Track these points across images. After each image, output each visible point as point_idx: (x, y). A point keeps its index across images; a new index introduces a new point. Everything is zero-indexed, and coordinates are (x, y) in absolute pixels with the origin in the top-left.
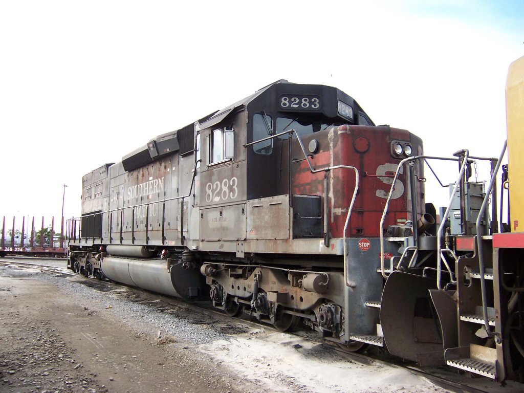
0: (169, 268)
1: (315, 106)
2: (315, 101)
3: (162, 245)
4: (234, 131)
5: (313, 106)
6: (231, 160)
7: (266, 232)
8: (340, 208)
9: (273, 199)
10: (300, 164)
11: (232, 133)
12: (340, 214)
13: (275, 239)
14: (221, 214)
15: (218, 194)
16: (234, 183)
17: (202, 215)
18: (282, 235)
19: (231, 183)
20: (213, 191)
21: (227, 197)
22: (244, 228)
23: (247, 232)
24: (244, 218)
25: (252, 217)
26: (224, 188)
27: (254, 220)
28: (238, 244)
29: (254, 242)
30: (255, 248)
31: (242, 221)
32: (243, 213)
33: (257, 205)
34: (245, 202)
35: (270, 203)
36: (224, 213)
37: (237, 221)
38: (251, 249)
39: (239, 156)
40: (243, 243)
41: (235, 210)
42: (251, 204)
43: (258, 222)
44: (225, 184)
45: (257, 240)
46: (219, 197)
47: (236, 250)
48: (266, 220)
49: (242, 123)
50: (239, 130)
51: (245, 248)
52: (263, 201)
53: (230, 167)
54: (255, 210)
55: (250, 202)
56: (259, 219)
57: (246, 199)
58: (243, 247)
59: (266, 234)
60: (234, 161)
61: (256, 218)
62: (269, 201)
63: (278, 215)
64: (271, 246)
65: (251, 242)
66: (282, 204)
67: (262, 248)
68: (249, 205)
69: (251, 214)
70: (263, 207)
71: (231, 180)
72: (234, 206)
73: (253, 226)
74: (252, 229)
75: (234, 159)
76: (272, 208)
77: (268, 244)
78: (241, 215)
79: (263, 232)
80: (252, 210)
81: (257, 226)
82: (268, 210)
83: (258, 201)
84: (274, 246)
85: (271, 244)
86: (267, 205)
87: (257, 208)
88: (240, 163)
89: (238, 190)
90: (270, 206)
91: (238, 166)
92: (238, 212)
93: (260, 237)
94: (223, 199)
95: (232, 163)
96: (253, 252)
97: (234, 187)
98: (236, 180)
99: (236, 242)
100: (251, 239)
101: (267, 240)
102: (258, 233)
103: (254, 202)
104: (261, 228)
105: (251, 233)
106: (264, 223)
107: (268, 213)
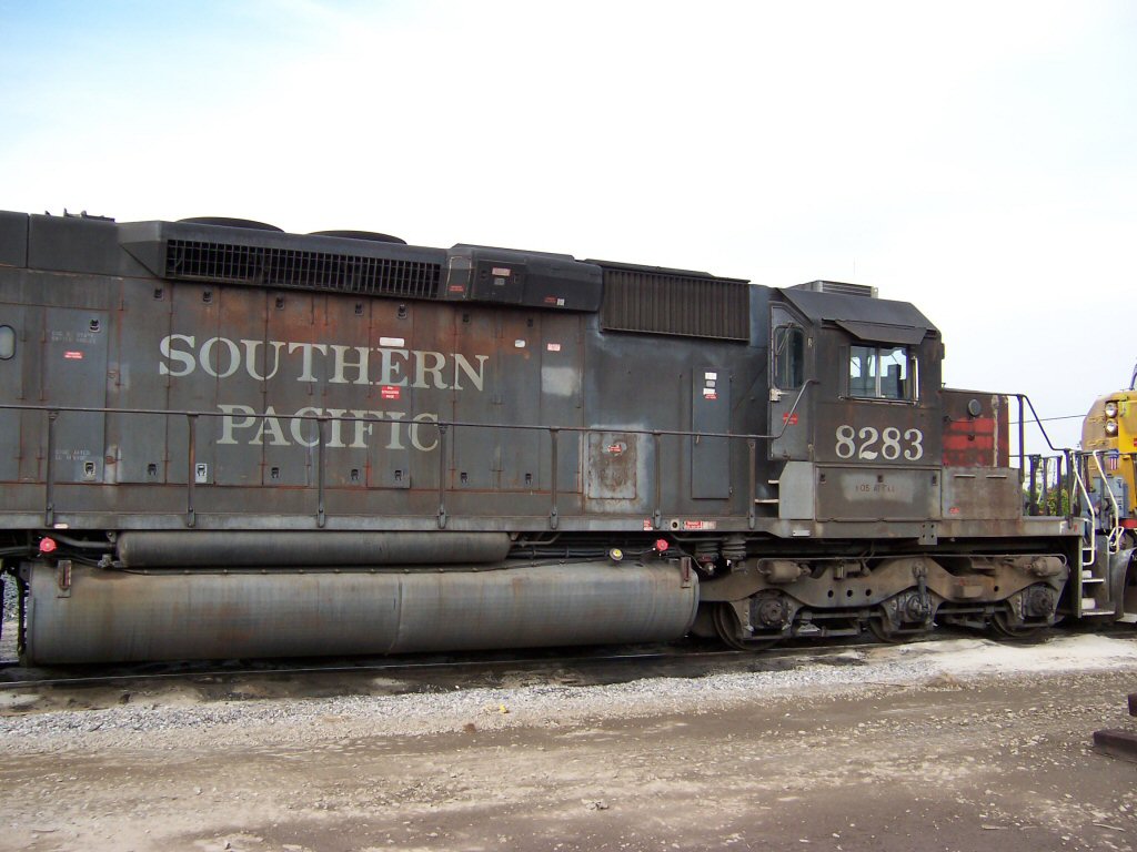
0: (687, 578)
3: (648, 529)
9: (993, 471)
10: (951, 423)
13: (997, 519)
14: (880, 479)
15: (871, 448)
16: (914, 437)
17: (822, 477)
18: (1007, 515)
19: (907, 436)
20: (858, 442)
21: (896, 457)
22: (935, 504)
23: (941, 509)
24: (937, 490)
25: (953, 490)
26: (888, 441)
27: (957, 495)
28: (924, 526)
29: (959, 523)
30: (961, 530)
31: (931, 494)
32: (933, 482)
33: (964, 474)
34: (939, 468)
35: (988, 475)
36: (887, 479)
37: (920, 493)
38: (951, 532)
39: (926, 402)
40: (935, 524)
41: (916, 477)
42: (951, 472)
43: (965, 497)
44: (893, 436)
45: (964, 520)
46: (877, 453)
47: (920, 535)
48: (980, 495)
49: (933, 355)
50: (926, 363)
51: (938, 531)
52: (976, 471)
53: (904, 411)
54: (959, 481)
55: (949, 469)
56: (967, 493)
57: (941, 464)
58: (935, 531)
59: (982, 513)
60: (915, 406)
61: (962, 491)
62: (985, 473)
63: (1001, 490)
64: (990, 528)
65: (951, 523)
66: (1007, 479)
67: (974, 531)
68: (946, 472)
69: (952, 486)
70: (975, 479)
71: (906, 431)
72: (913, 471)
73: (955, 502)
74: (952, 507)
75: (916, 403)
76: (991, 482)
77: (985, 525)
78: (930, 485)
79: (976, 511)
80: (953, 481)
81: (963, 502)
82: (984, 484)
83: (966, 470)
84: (996, 528)
85: (990, 526)
86: (982, 477)
87: (963, 479)
88: (927, 411)
89: (923, 449)
90: (987, 478)
91: (923, 415)
92: (922, 480)
93: (969, 517)
94: (887, 457)
95: (909, 407)
96: (956, 536)
97: (913, 443)
98: (919, 434)
99: (920, 523)
100: (951, 519)
101: (982, 521)
102: (966, 511)
103: (957, 470)
104: (971, 505)
105: (950, 512)
106: (978, 499)
107: (985, 487)
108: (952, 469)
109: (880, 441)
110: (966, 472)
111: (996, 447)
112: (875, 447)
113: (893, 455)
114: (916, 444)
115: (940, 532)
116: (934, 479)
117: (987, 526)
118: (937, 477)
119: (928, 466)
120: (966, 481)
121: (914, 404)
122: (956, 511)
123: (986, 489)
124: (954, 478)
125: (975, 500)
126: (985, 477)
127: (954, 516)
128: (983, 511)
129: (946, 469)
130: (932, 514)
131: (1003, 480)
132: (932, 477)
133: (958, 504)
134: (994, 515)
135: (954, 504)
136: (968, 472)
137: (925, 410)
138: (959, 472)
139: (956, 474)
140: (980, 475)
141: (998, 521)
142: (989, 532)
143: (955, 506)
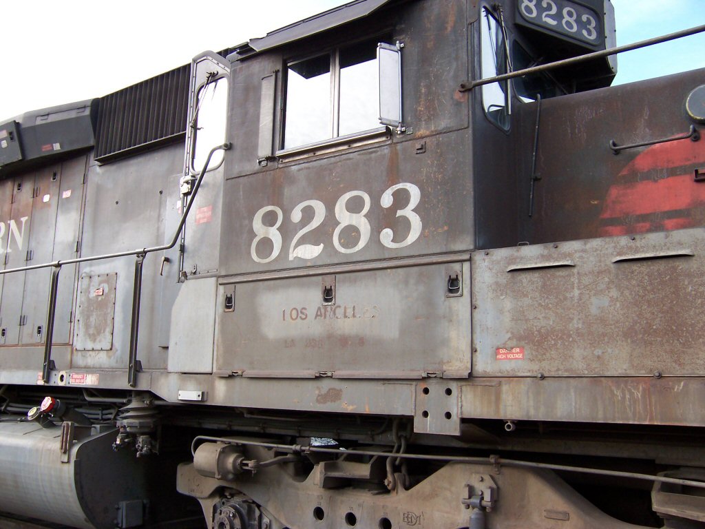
0: (66, 451)
1: (590, 33)
2: (589, 22)
3: (41, 383)
4: (401, 49)
5: (585, 33)
7: (598, 352)
9: (638, 243)
10: (632, 157)
11: (397, 56)
13: (660, 377)
14: (328, 294)
15: (313, 238)
16: (401, 199)
17: (229, 302)
19: (387, 200)
20: (287, 231)
21: (362, 244)
22: (458, 339)
23: (473, 351)
24: (460, 305)
25: (508, 304)
26: (345, 218)
27: (519, 316)
28: (426, 391)
29: (524, 386)
30: (531, 403)
31: (444, 317)
32: (451, 291)
33: (536, 263)
34: (466, 256)
35: (619, 254)
36: (343, 294)
37: (417, 318)
38: (501, 407)
39: (429, 120)
40: (454, 386)
41: (406, 282)
42: (498, 262)
43: (544, 320)
44: (355, 206)
45: (543, 378)
46: (322, 245)
47: (414, 411)
48: (594, 310)
49: (447, 23)
50: (430, 45)
51: (464, 404)
52: (576, 251)
53: (379, 153)
54: (524, 280)
55: (493, 255)
56: (550, 309)
57: (472, 247)
58: (455, 401)
59: (599, 357)
60: (401, 136)
61: (533, 305)
62: (610, 251)
63: (674, 293)
64: (630, 399)
65: (500, 384)
66: (694, 258)
67: (575, 407)
68: (486, 264)
69: (502, 295)
70: (575, 270)
71: (383, 191)
72: (399, 270)
73: (512, 333)
74: (505, 344)
75: (403, 129)
76: (632, 272)
77: (612, 391)
78: (443, 298)
79: (578, 353)
80: (505, 281)
81: (539, 331)
82: (607, 279)
83: (546, 252)
84: (653, 400)
85: (631, 394)
86: (600, 261)
87: (536, 275)
88: (434, 139)
89: (423, 219)
90: (615, 265)
91: (422, 149)
92: (422, 288)
93: (558, 370)
94: (342, 250)
95: (389, 142)
96: (514, 418)
97: (399, 213)
98: (415, 192)
99: (414, 383)
100: (500, 375)
101: (603, 379)
102: (548, 355)
103: (516, 254)
104: (561, 338)
105: (499, 357)
106: (583, 323)
107: (608, 288)
108: (501, 254)
109: (331, 221)
110: (543, 257)
112: (321, 236)
113: (356, 244)
114: (408, 212)
115: (471, 404)
116: (453, 284)
117: (618, 393)
118: (460, 278)
119: (434, 254)
120: (546, 279)
121: (399, 132)
122: (517, 354)
123: (614, 293)
124: (510, 275)
125: (576, 324)
126: (608, 263)
127: (508, 368)
128: (603, 353)
129: (486, 257)
130: (448, 362)
131: (681, 265)
132: (447, 279)
133: (520, 338)
134: (649, 363)
135: (509, 339)
136: (550, 255)
137: (428, 140)
138: (522, 258)
139: (514, 264)
140: (592, 259)
141: (664, 380)
142: (628, 409)
143: (514, 342)
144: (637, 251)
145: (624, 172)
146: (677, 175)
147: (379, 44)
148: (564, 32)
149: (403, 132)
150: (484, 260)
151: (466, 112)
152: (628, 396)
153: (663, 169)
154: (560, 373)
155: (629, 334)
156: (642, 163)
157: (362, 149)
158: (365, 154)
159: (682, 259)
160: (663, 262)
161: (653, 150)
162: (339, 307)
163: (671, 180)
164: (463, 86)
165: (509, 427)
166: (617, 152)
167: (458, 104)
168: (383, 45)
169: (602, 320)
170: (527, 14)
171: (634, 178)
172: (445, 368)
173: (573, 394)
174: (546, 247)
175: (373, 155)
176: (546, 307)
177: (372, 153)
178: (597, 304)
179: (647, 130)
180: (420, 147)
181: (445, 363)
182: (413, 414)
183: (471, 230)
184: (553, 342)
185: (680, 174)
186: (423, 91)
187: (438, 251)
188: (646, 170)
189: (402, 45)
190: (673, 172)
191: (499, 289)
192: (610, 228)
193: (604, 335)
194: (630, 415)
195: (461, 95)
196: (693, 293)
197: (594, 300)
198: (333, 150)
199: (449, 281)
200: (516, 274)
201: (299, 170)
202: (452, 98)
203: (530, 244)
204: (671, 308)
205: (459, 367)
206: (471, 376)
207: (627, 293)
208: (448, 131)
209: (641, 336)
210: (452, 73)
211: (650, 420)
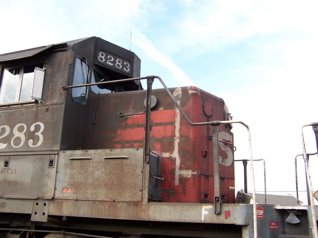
1: (127, 69)
2: (127, 65)
5: (125, 69)
6: (36, 102)
7: (96, 191)
8: (191, 171)
9: (113, 152)
10: (127, 119)
11: (43, 73)
12: (190, 177)
13: (114, 201)
14: (6, 164)
15: (4, 141)
16: (37, 128)
18: (127, 196)
19: (32, 128)
21: (21, 145)
22: (51, 184)
23: (55, 189)
24: (53, 171)
25: (69, 171)
26: (16, 134)
27: (72, 176)
28: (37, 204)
29: (71, 203)
30: (72, 210)
31: (47, 175)
32: (51, 166)
33: (79, 157)
34: (57, 153)
35: (106, 156)
36: (12, 164)
37: (37, 175)
38: (62, 211)
39: (51, 99)
40: (47, 202)
41: (35, 161)
42: (67, 156)
43: (80, 179)
44: (21, 129)
45: (77, 200)
46: (6, 144)
47: (32, 212)
48: (96, 176)
49: (62, 63)
50: (55, 70)
51: (50, 210)
52: (93, 154)
53: (32, 109)
54: (75, 163)
55: (66, 153)
56: (82, 174)
57: (59, 149)
58: (47, 208)
59: (96, 193)
60: (41, 104)
61: (77, 173)
62: (104, 154)
63: (121, 171)
64: (104, 209)
65: (63, 202)
66: (129, 159)
67: (86, 212)
68: (63, 156)
69: (67, 168)
70: (92, 161)
71: (31, 125)
72: (33, 156)
73: (69, 183)
74: (66, 187)
75: (41, 101)
76: (109, 163)
77: (99, 206)
78: (47, 168)
79: (89, 191)
80: (68, 163)
81: (78, 183)
82: (101, 165)
83: (83, 153)
84: (111, 209)
85: (105, 207)
86: (100, 158)
87: (79, 161)
88: (52, 106)
89: (44, 137)
90: (105, 160)
91: (47, 109)
92: (40, 163)
93: (82, 198)
94: (14, 147)
95: (36, 106)
96: (66, 215)
97: (36, 134)
98: (42, 126)
99: (33, 201)
100: (63, 199)
101: (96, 201)
102: (80, 192)
103: (73, 153)
104: (85, 186)
105: (64, 192)
106: (92, 180)
107: (101, 168)
108: (69, 152)
109: (11, 134)
110: (83, 155)
111: (177, 134)
112: (7, 140)
113: (19, 144)
114: (39, 134)
115: (52, 210)
116: (51, 163)
117: (100, 207)
118: (54, 161)
119: (46, 151)
120: (82, 163)
121: (39, 102)
122: (70, 191)
123: (103, 170)
124: (71, 160)
125: (90, 181)
126: (102, 159)
127: (66, 196)
128: (97, 192)
129: (63, 153)
130: (46, 193)
131: (125, 161)
132: (49, 161)
133: (71, 185)
134: (111, 196)
135: (68, 185)
136: (84, 155)
137: (49, 106)
138: (75, 155)
139: (72, 157)
140: (97, 157)
141: (114, 203)
142: (103, 213)
143: (69, 186)
144: (111, 155)
145: (123, 124)
146: (140, 127)
147: (36, 68)
148: (115, 68)
149: (41, 103)
150: (63, 154)
151: (64, 97)
152: (103, 208)
153: (135, 125)
154: (83, 199)
155: (106, 185)
156: (129, 122)
157: (26, 107)
158: (27, 109)
159: (125, 159)
160: (119, 160)
161: (133, 117)
162: (10, 169)
163: (138, 128)
164: (63, 88)
165: (64, 219)
166: (122, 117)
167: (61, 94)
168: (37, 68)
169: (98, 180)
170: (100, 61)
171: (126, 127)
172: (45, 195)
173: (86, 207)
174: (83, 151)
175: (30, 110)
176: (81, 174)
177: (29, 109)
178: (97, 174)
179: (132, 110)
180: (46, 109)
181: (45, 193)
182: (31, 213)
183: (60, 143)
184: (82, 187)
185: (141, 127)
186: (51, 87)
187: (48, 150)
188: (130, 124)
189: (46, 69)
190: (139, 126)
191: (66, 166)
192: (117, 145)
193: (98, 185)
194: (104, 215)
195: (63, 91)
196: (127, 171)
197: (96, 172)
198: (16, 106)
199: (50, 161)
200: (73, 160)
201: (2, 113)
202: (60, 92)
203: (82, 149)
204: (120, 176)
205: (49, 195)
206: (53, 199)
207: (107, 170)
208: (57, 104)
209: (110, 186)
210: (61, 82)
211: (109, 217)
